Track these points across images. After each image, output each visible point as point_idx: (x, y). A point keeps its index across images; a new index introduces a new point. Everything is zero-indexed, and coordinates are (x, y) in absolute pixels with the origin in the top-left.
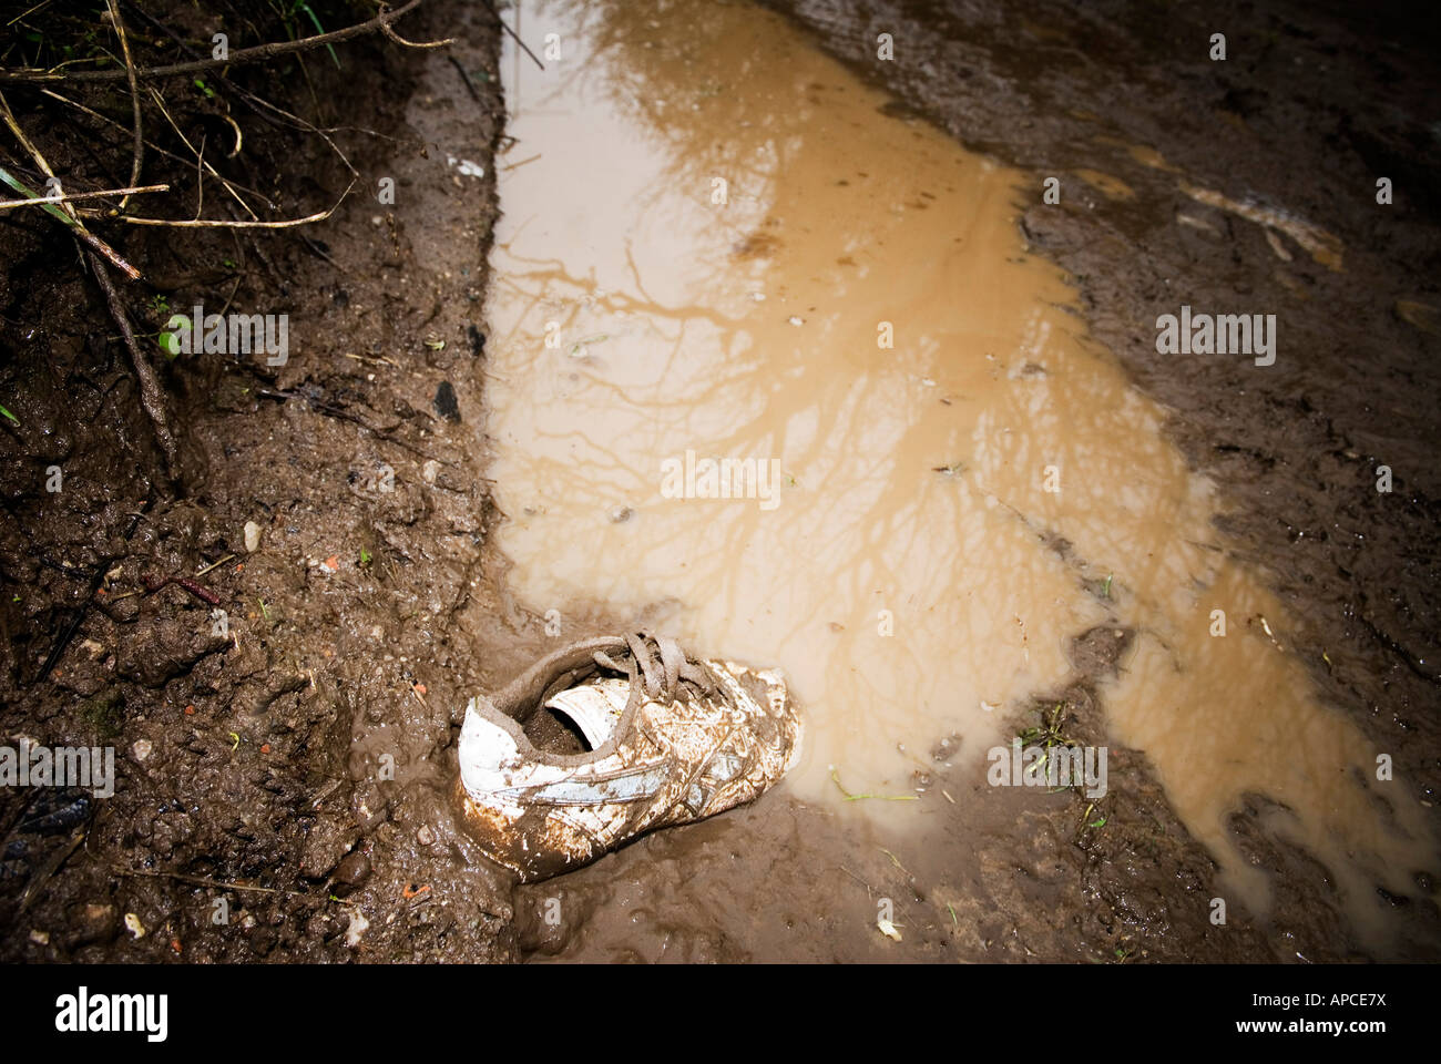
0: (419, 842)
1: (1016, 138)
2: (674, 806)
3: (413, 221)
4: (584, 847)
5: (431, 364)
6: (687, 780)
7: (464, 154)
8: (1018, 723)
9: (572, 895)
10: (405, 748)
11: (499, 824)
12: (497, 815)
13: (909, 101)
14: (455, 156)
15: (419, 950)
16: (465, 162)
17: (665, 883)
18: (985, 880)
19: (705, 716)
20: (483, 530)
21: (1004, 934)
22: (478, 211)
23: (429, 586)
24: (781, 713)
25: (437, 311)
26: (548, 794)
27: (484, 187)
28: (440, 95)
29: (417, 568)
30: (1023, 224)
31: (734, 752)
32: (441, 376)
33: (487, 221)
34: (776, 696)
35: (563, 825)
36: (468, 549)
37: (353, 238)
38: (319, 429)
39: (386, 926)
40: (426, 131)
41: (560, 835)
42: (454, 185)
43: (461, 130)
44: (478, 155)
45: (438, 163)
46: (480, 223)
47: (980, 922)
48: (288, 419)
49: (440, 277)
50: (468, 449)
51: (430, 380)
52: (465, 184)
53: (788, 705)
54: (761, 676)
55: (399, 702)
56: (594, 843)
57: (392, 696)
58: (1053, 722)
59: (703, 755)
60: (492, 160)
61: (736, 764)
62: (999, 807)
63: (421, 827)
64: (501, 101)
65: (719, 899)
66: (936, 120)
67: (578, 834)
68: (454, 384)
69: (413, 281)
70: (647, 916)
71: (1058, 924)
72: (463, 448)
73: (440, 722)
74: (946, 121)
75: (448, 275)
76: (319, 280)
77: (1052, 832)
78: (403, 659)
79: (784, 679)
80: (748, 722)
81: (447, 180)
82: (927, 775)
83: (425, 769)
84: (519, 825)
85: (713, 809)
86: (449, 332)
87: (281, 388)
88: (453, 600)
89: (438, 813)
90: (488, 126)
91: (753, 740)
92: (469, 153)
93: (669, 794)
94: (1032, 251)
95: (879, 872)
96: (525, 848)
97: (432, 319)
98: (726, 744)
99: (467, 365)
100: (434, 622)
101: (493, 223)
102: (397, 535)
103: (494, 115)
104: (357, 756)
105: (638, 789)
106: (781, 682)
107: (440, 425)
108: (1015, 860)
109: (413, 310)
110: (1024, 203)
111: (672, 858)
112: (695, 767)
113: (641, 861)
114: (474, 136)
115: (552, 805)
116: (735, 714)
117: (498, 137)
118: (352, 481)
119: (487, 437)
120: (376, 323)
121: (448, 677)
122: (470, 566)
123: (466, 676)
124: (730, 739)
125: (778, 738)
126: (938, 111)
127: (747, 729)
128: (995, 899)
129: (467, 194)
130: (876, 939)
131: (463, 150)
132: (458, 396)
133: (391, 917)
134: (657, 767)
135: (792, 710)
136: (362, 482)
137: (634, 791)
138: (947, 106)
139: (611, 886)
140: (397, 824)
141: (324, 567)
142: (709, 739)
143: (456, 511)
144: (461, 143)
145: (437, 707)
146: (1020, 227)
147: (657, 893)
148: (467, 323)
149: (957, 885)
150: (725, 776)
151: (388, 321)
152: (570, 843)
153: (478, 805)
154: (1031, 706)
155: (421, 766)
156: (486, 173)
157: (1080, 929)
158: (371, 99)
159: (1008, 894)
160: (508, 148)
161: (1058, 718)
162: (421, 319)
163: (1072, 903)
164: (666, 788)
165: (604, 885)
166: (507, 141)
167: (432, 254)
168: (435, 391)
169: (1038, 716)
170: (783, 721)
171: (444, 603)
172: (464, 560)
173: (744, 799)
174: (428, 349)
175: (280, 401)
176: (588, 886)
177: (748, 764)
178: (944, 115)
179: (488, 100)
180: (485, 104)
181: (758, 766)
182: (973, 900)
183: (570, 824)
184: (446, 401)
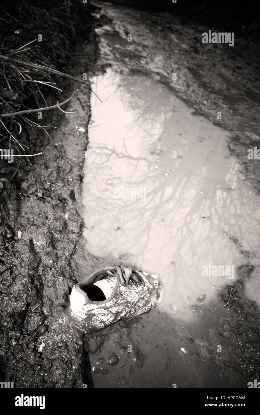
0: (59, 323)
1: (228, 122)
2: (127, 314)
3: (66, 144)
4: (102, 325)
5: (69, 185)
6: (131, 307)
7: (80, 125)
8: (222, 292)
9: (99, 338)
10: (57, 295)
11: (80, 319)
12: (80, 317)
13: (199, 111)
14: (78, 126)
15: (58, 353)
16: (80, 128)
17: (123, 335)
18: (210, 337)
19: (136, 289)
20: (80, 232)
21: (214, 353)
22: (83, 142)
23: (65, 248)
24: (157, 287)
25: (71, 170)
26: (93, 312)
27: (85, 135)
28: (74, 109)
29: (63, 243)
30: (229, 147)
31: (144, 299)
32: (71, 188)
33: (85, 145)
34: (156, 282)
35: (97, 320)
36: (76, 238)
37: (50, 150)
38: (39, 205)
39: (49, 346)
40: (70, 119)
41: (96, 323)
42: (77, 134)
43: (80, 119)
44: (84, 126)
45: (73, 128)
46: (83, 145)
47: (208, 349)
48: (31, 202)
49: (72, 160)
50: (77, 209)
51: (68, 189)
52: (80, 134)
53: (159, 285)
54: (152, 276)
55: (56, 282)
56: (105, 324)
57: (54, 280)
58: (231, 292)
59: (135, 300)
60: (87, 127)
61: (144, 302)
62: (215, 316)
63: (60, 318)
64: (90, 110)
65: (138, 340)
66: (206, 116)
67: (101, 322)
68: (74, 190)
69: (65, 162)
70: (118, 344)
71: (229, 351)
72: (76, 209)
73: (66, 288)
74: (209, 117)
75: (74, 160)
76: (40, 162)
77: (229, 324)
78: (57, 269)
79: (158, 277)
80: (148, 290)
81: (75, 133)
82: (196, 306)
83: (62, 301)
84: (85, 320)
85: (137, 314)
86: (74, 176)
87: (29, 193)
88: (71, 252)
89: (64, 315)
90: (87, 117)
91: (149, 295)
92: (81, 125)
93: (125, 311)
94: (231, 155)
95: (181, 333)
96: (87, 326)
97: (69, 172)
98: (141, 296)
99: (78, 185)
100: (66, 258)
101: (87, 145)
102: (57, 234)
103: (88, 114)
104: (44, 296)
105: (117, 310)
106: (157, 278)
107: (70, 202)
108: (219, 332)
109: (65, 170)
110: (229, 141)
111: (125, 328)
112: (133, 303)
113: (117, 329)
114: (83, 120)
115: (94, 315)
116: (144, 288)
117: (89, 120)
118: (46, 219)
119: (82, 205)
120: (55, 174)
121: (69, 274)
122: (76, 242)
123: (74, 273)
124: (143, 295)
125: (156, 294)
126: (207, 114)
127: (147, 292)
128: (212, 342)
129: (80, 137)
130: (180, 353)
131: (80, 124)
132: (75, 194)
133: (51, 343)
134: (123, 304)
135: (160, 286)
136: (49, 219)
137: (116, 311)
138: (210, 113)
139: (109, 335)
140: (54, 317)
141: (38, 244)
142: (137, 295)
143: (73, 227)
144: (79, 122)
145: (66, 283)
146: (228, 148)
147: (121, 337)
148: (79, 173)
149: (202, 338)
150: (141, 305)
151: (58, 173)
152: (98, 325)
153: (75, 314)
154: (225, 287)
155: (60, 300)
156: (86, 131)
157: (235, 352)
158: (56, 111)
159: (216, 341)
160: (92, 123)
161: (232, 291)
162: (67, 172)
163: (234, 345)
164: (125, 309)
165: (107, 335)
166: (91, 122)
167: (70, 154)
168: (69, 192)
169: (227, 290)
170: (158, 289)
171: (69, 253)
172: (75, 240)
173: (146, 312)
174: (68, 181)
175: (29, 197)
176: (103, 335)
177: (148, 302)
178: (209, 115)
179: (87, 110)
180: (86, 111)
181: (150, 302)
182: (207, 343)
183: (99, 320)
184: (72, 195)
